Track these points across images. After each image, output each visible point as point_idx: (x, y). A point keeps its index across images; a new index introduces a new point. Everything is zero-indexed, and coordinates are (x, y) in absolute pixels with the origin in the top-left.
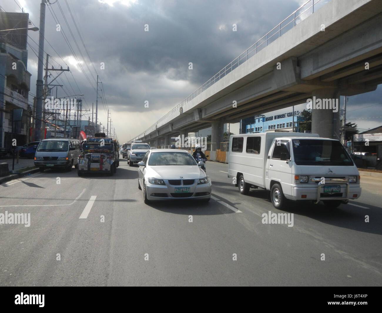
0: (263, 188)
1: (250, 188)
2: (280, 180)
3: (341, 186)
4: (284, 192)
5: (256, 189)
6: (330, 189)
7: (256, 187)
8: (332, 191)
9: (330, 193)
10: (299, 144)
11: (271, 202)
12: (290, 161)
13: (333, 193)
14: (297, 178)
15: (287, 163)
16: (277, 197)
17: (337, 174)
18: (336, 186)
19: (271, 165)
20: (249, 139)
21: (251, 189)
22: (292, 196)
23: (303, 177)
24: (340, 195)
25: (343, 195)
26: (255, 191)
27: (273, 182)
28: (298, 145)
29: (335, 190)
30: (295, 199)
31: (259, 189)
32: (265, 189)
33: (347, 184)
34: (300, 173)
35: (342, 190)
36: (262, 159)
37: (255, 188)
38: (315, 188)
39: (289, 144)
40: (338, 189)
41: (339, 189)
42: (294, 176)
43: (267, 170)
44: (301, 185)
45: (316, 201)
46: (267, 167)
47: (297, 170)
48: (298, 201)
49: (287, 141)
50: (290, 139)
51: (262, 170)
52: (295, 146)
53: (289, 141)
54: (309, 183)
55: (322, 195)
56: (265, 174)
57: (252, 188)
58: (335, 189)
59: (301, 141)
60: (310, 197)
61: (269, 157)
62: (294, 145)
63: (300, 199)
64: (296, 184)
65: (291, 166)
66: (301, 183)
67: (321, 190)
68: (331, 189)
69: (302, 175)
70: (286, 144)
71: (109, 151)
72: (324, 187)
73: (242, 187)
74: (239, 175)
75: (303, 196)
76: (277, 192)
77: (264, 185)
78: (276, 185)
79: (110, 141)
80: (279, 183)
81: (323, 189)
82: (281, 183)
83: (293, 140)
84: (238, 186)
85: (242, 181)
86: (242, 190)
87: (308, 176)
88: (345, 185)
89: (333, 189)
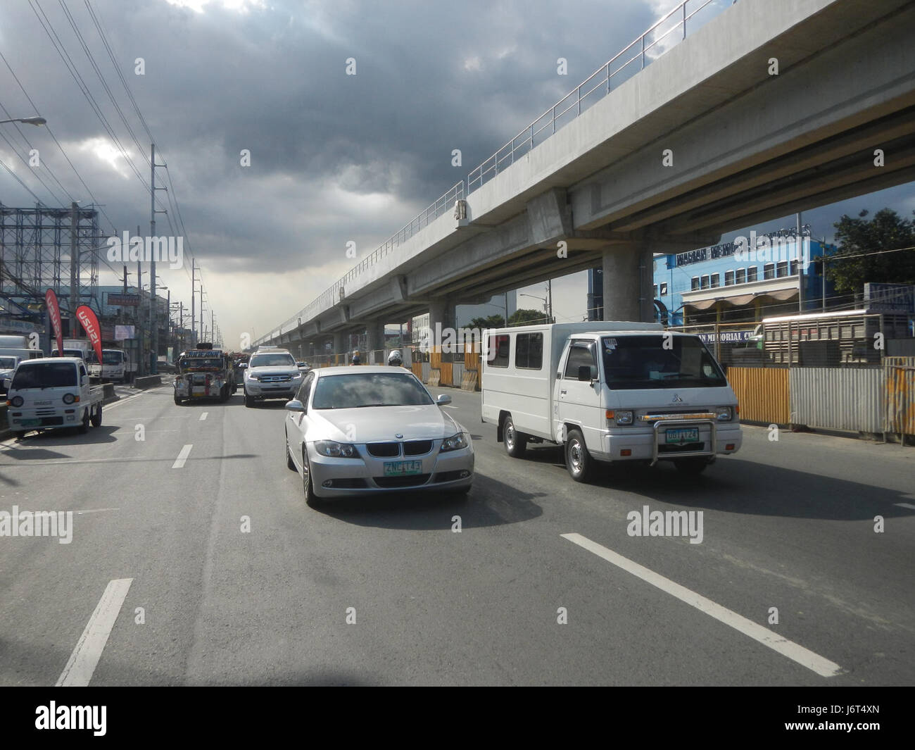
0: (551, 441)
1: (528, 443)
2: (580, 422)
3: (701, 428)
4: (589, 447)
5: (539, 445)
6: (678, 436)
7: (539, 440)
8: (683, 440)
9: (679, 444)
10: (615, 346)
11: (565, 468)
12: (598, 381)
13: (684, 444)
14: (612, 415)
15: (592, 386)
16: (576, 457)
17: (690, 405)
18: (690, 429)
19: (562, 392)
20: (520, 338)
21: (529, 446)
22: (603, 453)
23: (621, 413)
24: (700, 446)
25: (706, 446)
26: (537, 448)
27: (570, 427)
28: (614, 348)
29: (688, 438)
30: (608, 459)
31: (545, 444)
32: (554, 442)
33: (711, 424)
34: (617, 405)
35: (703, 437)
36: (546, 379)
37: (537, 443)
38: (647, 435)
39: (594, 347)
40: (694, 435)
41: (697, 435)
42: (604, 412)
43: (555, 403)
44: (619, 431)
45: (650, 460)
46: (555, 397)
47: (609, 398)
48: (614, 462)
49: (592, 341)
50: (597, 337)
51: (547, 402)
52: (607, 350)
53: (596, 342)
54: (636, 424)
55: (662, 448)
56: (552, 411)
57: (531, 441)
58: (688, 435)
59: (620, 340)
60: (637, 453)
61: (559, 376)
62: (604, 348)
63: (619, 457)
64: (610, 428)
65: (598, 392)
66: (620, 425)
67: (661, 439)
68: (680, 436)
69: (620, 410)
70: (589, 346)
71: (218, 369)
72: (665, 432)
73: (510, 442)
74: (505, 416)
75: (625, 452)
76: (577, 446)
77: (552, 435)
78: (574, 431)
79: (219, 355)
80: (578, 428)
81: (663, 435)
82: (583, 427)
83: (603, 339)
84: (502, 441)
85: (511, 428)
86: (511, 447)
87: (633, 411)
88: (708, 427)
89: (684, 436)
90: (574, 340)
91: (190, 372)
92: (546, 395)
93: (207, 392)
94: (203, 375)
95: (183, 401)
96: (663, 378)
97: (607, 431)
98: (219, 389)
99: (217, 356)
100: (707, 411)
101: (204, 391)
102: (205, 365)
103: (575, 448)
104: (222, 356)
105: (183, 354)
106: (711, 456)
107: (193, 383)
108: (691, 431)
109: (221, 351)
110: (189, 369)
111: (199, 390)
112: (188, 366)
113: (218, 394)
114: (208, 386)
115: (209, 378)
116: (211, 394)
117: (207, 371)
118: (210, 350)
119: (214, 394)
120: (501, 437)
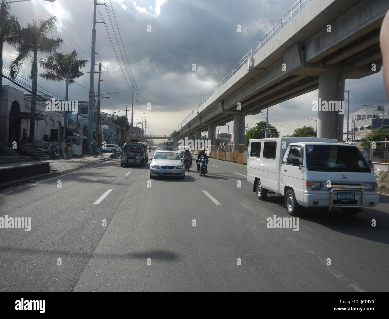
0: (278, 194)
1: (268, 194)
2: (293, 186)
3: (356, 193)
4: (297, 198)
5: (273, 195)
6: (344, 197)
7: (273, 193)
8: (346, 199)
9: (344, 201)
10: (313, 150)
11: (285, 207)
12: (303, 167)
13: (347, 201)
14: (309, 184)
15: (300, 169)
16: (290, 203)
17: (351, 181)
18: (350, 193)
19: (285, 171)
20: (266, 144)
22: (304, 202)
23: (315, 183)
24: (355, 202)
25: (359, 203)
27: (287, 188)
28: (312, 150)
29: (349, 198)
30: (306, 206)
31: (276, 195)
32: (280, 194)
33: (362, 192)
34: (312, 179)
35: (357, 198)
36: (277, 164)
38: (328, 195)
39: (302, 150)
40: (352, 197)
41: (354, 196)
42: (305, 182)
43: (281, 176)
44: (313, 192)
45: (328, 208)
46: (281, 173)
47: (308, 175)
48: (310, 207)
49: (300, 146)
50: (303, 145)
51: (277, 175)
52: (308, 152)
53: (303, 147)
54: (322, 189)
55: (335, 202)
56: (280, 179)
58: (349, 196)
59: (315, 146)
60: (322, 204)
61: (283, 163)
62: (307, 150)
63: (312, 205)
64: (308, 190)
65: (303, 172)
66: (313, 189)
67: (335, 197)
68: (345, 197)
69: (314, 182)
70: (299, 149)
71: (140, 151)
72: (337, 194)
73: (259, 192)
74: (257, 180)
75: (315, 203)
76: (291, 198)
77: (279, 191)
78: (290, 190)
79: (141, 145)
80: (292, 189)
81: (336, 195)
82: (295, 189)
83: (306, 146)
84: (256, 192)
85: (260, 186)
86: (259, 195)
87: (321, 182)
88: (360, 193)
89: (347, 196)
90: (292, 146)
91: (128, 152)
92: (277, 172)
93: (135, 162)
94: (133, 154)
95: (124, 165)
96: (336, 167)
97: (306, 192)
98: (140, 161)
99: (140, 146)
100: (360, 185)
101: (133, 161)
102: (135, 149)
103: (290, 199)
104: (142, 146)
105: (125, 144)
106: (361, 208)
107: (129, 157)
108: (351, 194)
109: (142, 143)
110: (127, 151)
111: (131, 161)
112: (127, 149)
113: (140, 163)
114: (135, 159)
115: (136, 155)
116: (136, 163)
117: (135, 152)
118: (137, 143)
119: (138, 163)
120: (255, 190)
